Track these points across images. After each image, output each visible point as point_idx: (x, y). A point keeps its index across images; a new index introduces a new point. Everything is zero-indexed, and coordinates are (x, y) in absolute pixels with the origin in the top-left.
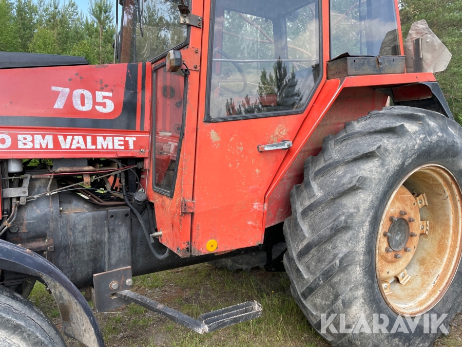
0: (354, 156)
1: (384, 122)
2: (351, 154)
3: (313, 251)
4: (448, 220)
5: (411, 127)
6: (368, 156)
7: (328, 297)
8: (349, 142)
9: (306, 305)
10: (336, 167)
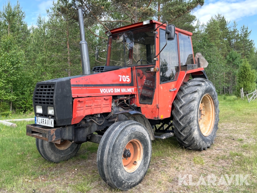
0: (192, 92)
1: (196, 83)
2: (191, 91)
3: (184, 117)
4: (210, 110)
5: (203, 84)
6: (195, 92)
7: (189, 129)
8: (189, 88)
9: (182, 134)
10: (188, 95)
